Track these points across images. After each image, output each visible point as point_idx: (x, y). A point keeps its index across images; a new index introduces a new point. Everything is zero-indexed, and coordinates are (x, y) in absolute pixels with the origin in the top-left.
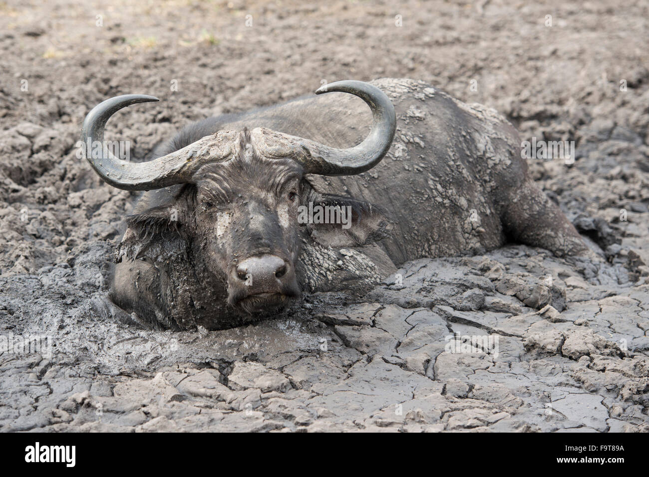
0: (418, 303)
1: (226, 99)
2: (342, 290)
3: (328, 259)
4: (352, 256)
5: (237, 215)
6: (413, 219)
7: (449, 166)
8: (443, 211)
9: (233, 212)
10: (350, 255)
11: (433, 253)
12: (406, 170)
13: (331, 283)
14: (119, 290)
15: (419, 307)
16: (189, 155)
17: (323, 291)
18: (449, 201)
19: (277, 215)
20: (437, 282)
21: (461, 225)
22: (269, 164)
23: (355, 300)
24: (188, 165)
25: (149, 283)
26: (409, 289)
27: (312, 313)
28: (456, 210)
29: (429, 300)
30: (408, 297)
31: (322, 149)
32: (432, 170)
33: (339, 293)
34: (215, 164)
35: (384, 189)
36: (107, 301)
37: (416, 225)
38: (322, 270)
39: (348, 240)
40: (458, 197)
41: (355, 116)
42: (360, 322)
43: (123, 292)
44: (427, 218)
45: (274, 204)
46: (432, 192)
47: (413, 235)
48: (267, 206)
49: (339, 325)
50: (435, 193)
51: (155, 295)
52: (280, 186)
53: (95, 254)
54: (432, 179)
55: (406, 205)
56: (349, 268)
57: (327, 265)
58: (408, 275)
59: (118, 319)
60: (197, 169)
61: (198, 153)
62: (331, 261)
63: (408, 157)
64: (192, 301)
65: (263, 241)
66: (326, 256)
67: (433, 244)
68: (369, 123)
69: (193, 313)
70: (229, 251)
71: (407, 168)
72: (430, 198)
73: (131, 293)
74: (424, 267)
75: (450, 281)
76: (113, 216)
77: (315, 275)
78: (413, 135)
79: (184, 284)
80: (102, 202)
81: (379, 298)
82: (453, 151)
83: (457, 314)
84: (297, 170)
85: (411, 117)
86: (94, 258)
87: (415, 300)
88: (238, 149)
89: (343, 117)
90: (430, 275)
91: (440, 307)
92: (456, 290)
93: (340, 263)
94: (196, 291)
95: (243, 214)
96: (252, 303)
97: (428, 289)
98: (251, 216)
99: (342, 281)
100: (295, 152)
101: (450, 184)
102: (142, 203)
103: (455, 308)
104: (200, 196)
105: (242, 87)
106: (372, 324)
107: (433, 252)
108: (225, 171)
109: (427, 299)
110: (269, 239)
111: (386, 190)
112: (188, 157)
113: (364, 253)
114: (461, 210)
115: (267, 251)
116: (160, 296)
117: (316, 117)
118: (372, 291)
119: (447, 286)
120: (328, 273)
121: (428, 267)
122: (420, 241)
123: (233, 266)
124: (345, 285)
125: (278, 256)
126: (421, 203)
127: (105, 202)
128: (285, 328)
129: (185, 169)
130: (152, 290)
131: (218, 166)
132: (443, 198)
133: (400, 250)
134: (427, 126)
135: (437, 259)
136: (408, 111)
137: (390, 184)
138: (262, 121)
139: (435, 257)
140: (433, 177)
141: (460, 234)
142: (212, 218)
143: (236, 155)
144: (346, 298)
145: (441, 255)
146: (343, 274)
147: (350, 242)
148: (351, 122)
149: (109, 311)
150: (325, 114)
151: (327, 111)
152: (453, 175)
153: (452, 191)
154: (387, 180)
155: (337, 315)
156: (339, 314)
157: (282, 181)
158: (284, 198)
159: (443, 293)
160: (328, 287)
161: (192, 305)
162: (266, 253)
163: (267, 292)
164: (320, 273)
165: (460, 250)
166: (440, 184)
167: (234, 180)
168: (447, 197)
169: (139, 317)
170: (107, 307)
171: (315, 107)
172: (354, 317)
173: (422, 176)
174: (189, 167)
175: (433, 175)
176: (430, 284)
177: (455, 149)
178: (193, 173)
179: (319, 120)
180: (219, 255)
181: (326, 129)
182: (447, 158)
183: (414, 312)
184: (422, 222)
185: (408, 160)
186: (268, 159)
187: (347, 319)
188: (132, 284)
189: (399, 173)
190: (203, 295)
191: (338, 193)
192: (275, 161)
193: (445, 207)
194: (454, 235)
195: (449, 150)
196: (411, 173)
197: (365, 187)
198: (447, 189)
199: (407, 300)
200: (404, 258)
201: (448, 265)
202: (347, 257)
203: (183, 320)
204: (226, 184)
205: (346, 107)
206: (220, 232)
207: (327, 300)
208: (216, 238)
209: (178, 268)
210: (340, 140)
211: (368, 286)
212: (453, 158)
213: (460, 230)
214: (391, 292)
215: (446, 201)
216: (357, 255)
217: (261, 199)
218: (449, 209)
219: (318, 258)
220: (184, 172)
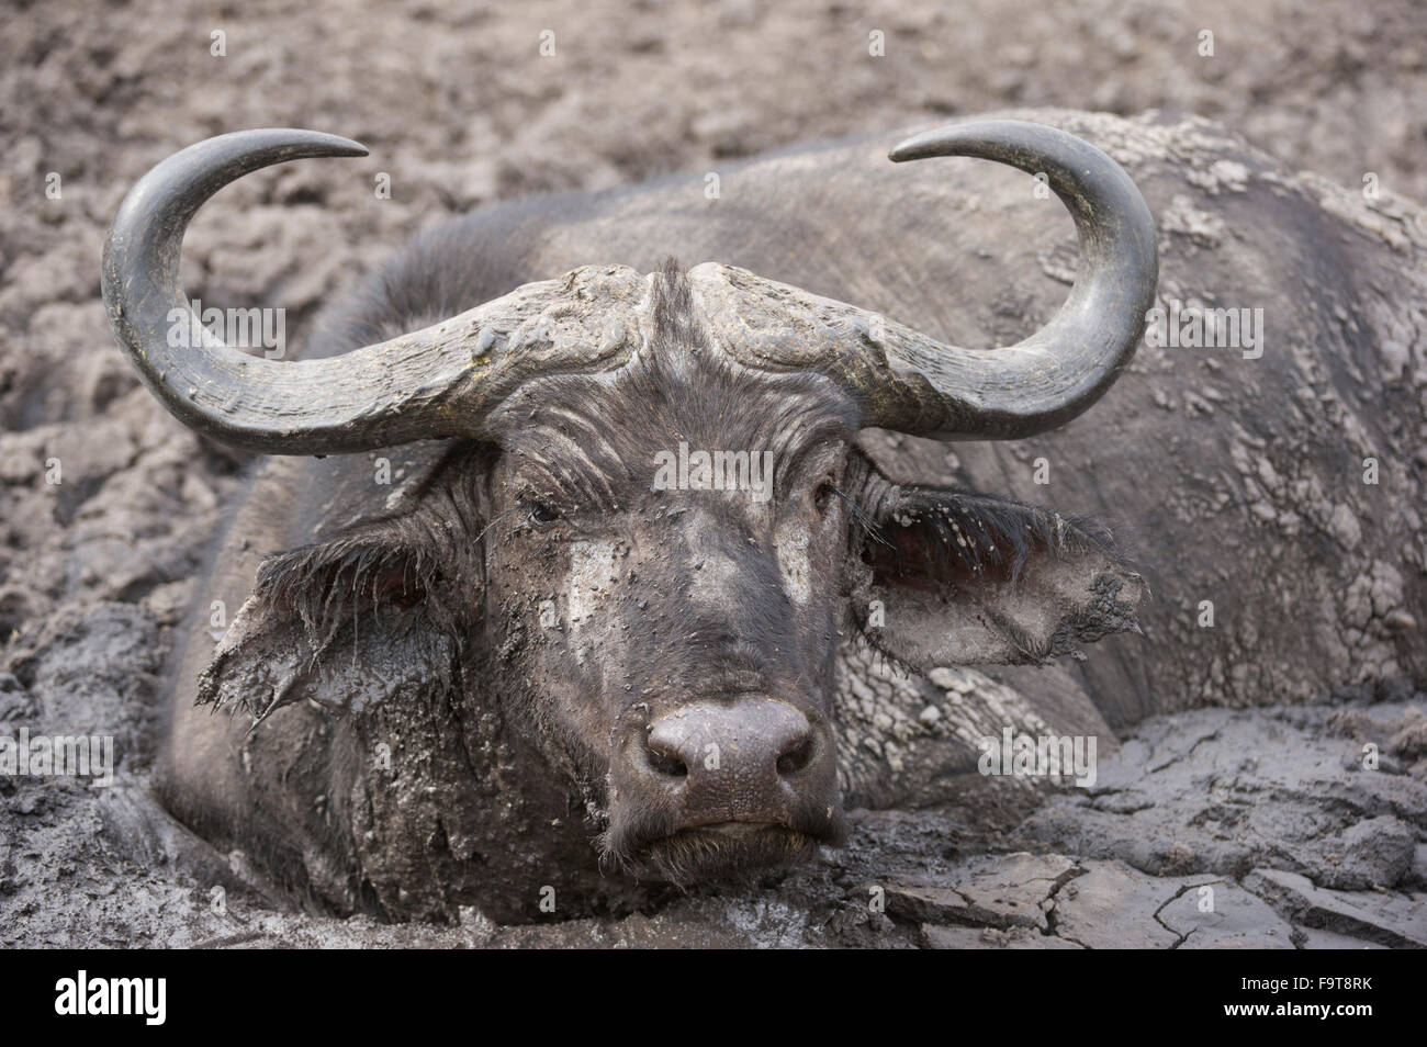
0: (1197, 858)
1: (506, 133)
2: (935, 804)
3: (891, 701)
4: (970, 694)
5: (643, 552)
6: (1179, 574)
7: (1298, 401)
8: (1277, 550)
9: (629, 542)
10: (964, 688)
11: (1240, 691)
12: (1158, 406)
13: (898, 783)
14: (185, 777)
15: (1200, 872)
16: (479, 344)
17: (872, 808)
18: (1296, 519)
19: (774, 560)
20: (1256, 790)
21: (1336, 599)
22: (751, 387)
23: (984, 841)
24: (476, 376)
25: (290, 757)
26: (1162, 812)
27: (845, 880)
28: (1319, 546)
29: (1233, 850)
30: (1162, 837)
31: (917, 347)
32: (1244, 413)
33: (929, 815)
34: (569, 378)
35: (1083, 469)
36: (152, 808)
37: (1187, 595)
38: (871, 735)
39: (991, 641)
40: (1327, 505)
41: (990, 217)
42: (1008, 917)
43: (200, 783)
44: (1226, 575)
45: (767, 523)
46: (1243, 486)
47: (1173, 626)
48: (746, 529)
49: (935, 922)
50: (1253, 488)
51: (307, 798)
52: (786, 463)
53: (103, 648)
54: (1243, 442)
55: (1157, 526)
56: (962, 732)
57: (885, 721)
58: (1157, 763)
59: (186, 870)
60: (506, 390)
61: (515, 338)
62: (901, 705)
63: (1167, 364)
64: (442, 834)
65: (738, 648)
66: (885, 691)
67: (1239, 661)
68: (1037, 241)
69: (441, 874)
70: (612, 672)
71: (1161, 398)
72: (1236, 506)
73: (226, 790)
74: (1212, 738)
75: (1302, 789)
76: (145, 520)
77: (846, 753)
78: (1183, 291)
79: (416, 776)
80: (106, 469)
81: (1065, 838)
82: (1310, 357)
83: (1325, 899)
84: (843, 412)
85: (1175, 234)
86: (102, 663)
87: (1185, 847)
88: (648, 333)
89: (952, 220)
90: (1232, 768)
91: (1270, 874)
92: (1321, 819)
93: (931, 713)
94: (459, 801)
95: (664, 554)
96: (693, 854)
97: (1228, 814)
98: (694, 561)
99: (935, 776)
100: (838, 350)
101: (1301, 462)
102: (275, 487)
103: (1317, 881)
104: (515, 482)
105: (553, 94)
106: (1045, 924)
107: (1239, 686)
108: (604, 402)
109: (1225, 848)
110: (759, 642)
111: (1091, 472)
112: (479, 349)
113: (1012, 685)
114: (1338, 551)
115: (750, 684)
116: (325, 803)
117: (861, 215)
118: (1041, 812)
119: (1291, 805)
120: (891, 746)
121: (1224, 742)
122: (1198, 648)
123: (633, 726)
124: (946, 789)
125: (789, 700)
126: (1206, 520)
127: (115, 470)
128: (753, 926)
129: (466, 389)
130: (299, 784)
131: (579, 387)
132: (1278, 508)
133: (1130, 677)
134: (1225, 269)
135: (1255, 712)
136: (1167, 214)
137: (1106, 453)
138: (680, 223)
139: (1245, 706)
140: (1245, 436)
141: (1329, 629)
142: (553, 562)
143: (644, 350)
144: (954, 834)
145: (1264, 697)
146: (942, 754)
147: (998, 647)
148: (977, 235)
149: (157, 843)
150: (891, 207)
151: (899, 195)
152: (1311, 433)
153: (1309, 484)
154: (1093, 437)
155: (929, 891)
156: (935, 885)
157: (795, 445)
158: (798, 503)
159: (1278, 828)
160: (890, 794)
161: (441, 846)
162: (749, 691)
163: (746, 822)
164: (863, 748)
165: (1331, 686)
166: (1271, 459)
167: (636, 435)
168: (1290, 504)
169: (257, 867)
170: (150, 828)
171: (857, 180)
172: (985, 900)
173: (1212, 430)
174: (481, 382)
175: (1246, 430)
176: (1235, 796)
177: (1316, 350)
178: (490, 404)
179: (870, 226)
180: (568, 685)
181: (893, 255)
182: (1291, 377)
183: (1184, 889)
184: (1205, 586)
185: (1165, 373)
186: (750, 371)
187: (965, 904)
188: (232, 758)
189: (1134, 415)
190: (482, 812)
191: (930, 477)
192: (773, 377)
193: (1283, 537)
194: (1311, 635)
195: (1296, 350)
196: (1175, 421)
197: (1019, 460)
198: (1291, 478)
199: (1159, 849)
200: (1141, 704)
201: (1291, 734)
202: (955, 697)
203: (403, 893)
204: (606, 448)
205: (961, 185)
206: (578, 609)
207: (891, 836)
208: (562, 628)
209: (399, 719)
210: (939, 295)
211: (1021, 797)
212: (1312, 379)
213: (1330, 615)
214: (1103, 819)
215: (1289, 519)
216: (987, 688)
217: (727, 505)
218: (1295, 547)
219: (856, 697)
220: (460, 400)
